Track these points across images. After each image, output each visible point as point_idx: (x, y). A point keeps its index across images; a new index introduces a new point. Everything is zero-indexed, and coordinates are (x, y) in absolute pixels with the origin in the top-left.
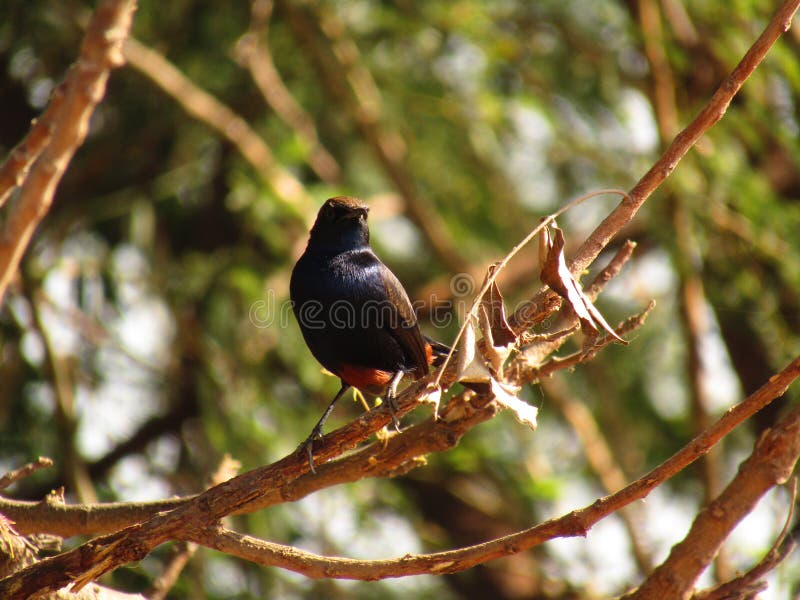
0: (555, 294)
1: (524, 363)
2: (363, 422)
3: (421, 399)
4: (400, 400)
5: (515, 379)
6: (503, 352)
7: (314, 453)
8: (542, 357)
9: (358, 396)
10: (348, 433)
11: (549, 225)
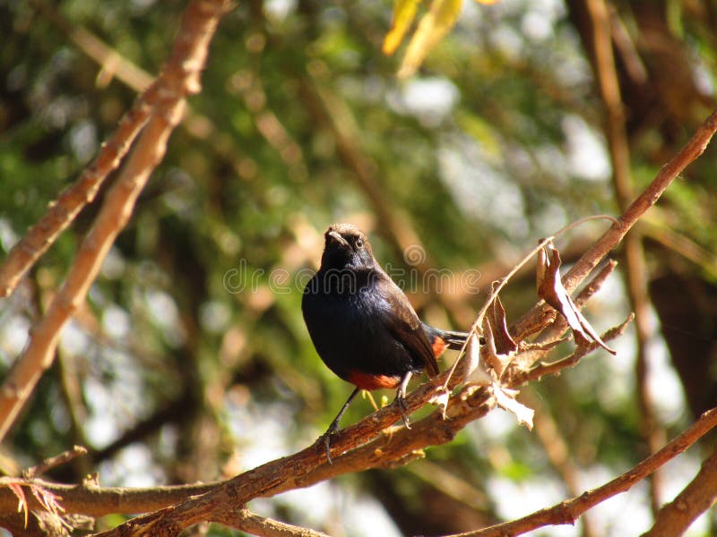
0: (550, 308)
1: (515, 368)
2: (376, 419)
3: (431, 401)
4: (409, 400)
5: (507, 381)
6: (505, 359)
8: (532, 362)
9: (366, 394)
10: (362, 428)
11: (546, 247)
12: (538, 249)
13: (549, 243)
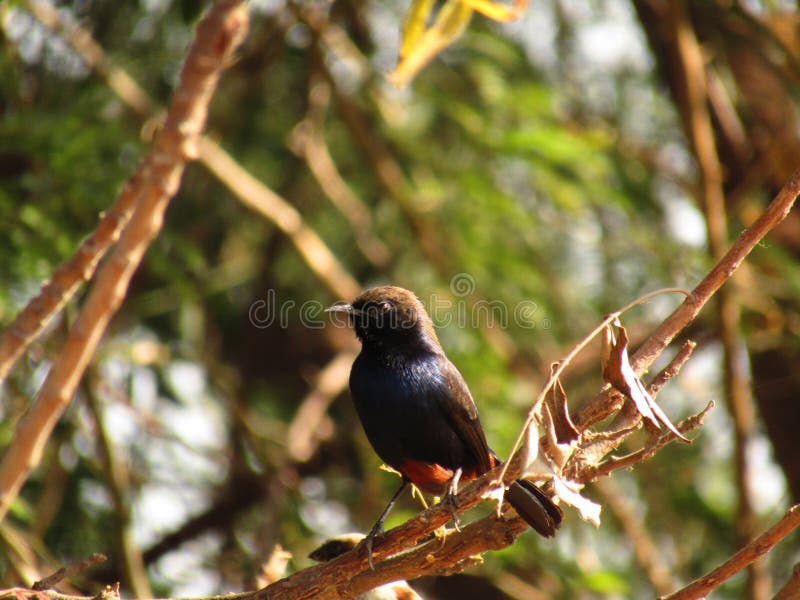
0: (617, 393)
1: (582, 462)
2: (424, 519)
3: (484, 496)
4: (461, 497)
5: (574, 478)
6: (566, 450)
7: (374, 550)
8: (601, 456)
9: (416, 492)
10: (408, 530)
11: (612, 323)
12: (602, 326)
13: (614, 320)
